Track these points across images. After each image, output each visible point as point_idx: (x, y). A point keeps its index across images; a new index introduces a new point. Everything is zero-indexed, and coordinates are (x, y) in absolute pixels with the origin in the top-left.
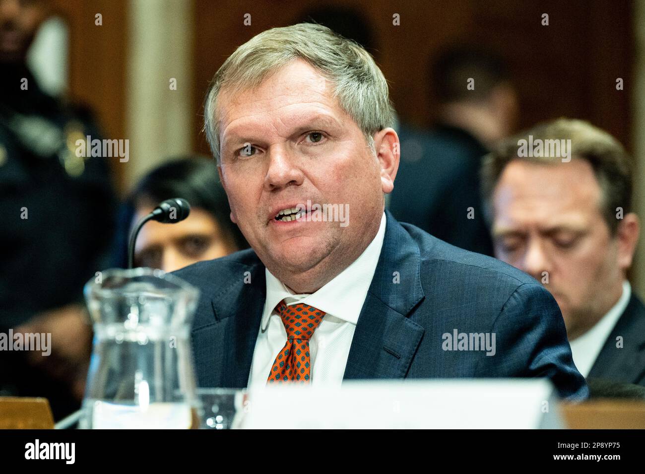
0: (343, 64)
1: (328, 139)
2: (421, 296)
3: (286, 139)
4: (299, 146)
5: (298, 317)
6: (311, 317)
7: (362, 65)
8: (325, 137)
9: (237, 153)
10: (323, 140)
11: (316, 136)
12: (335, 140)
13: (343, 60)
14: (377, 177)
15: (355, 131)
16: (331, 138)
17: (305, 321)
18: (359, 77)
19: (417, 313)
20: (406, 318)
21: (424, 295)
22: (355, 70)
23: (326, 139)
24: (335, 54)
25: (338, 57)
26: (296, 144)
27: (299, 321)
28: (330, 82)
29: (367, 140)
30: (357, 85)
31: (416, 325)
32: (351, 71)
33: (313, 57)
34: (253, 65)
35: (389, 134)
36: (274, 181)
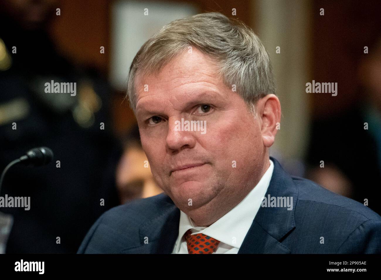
0: (228, 48)
1: (215, 110)
2: (293, 226)
3: (181, 112)
4: (192, 116)
5: (197, 243)
6: (207, 244)
7: (246, 47)
8: (212, 108)
9: (147, 122)
10: (211, 110)
11: (207, 107)
12: (221, 110)
13: (229, 45)
14: (257, 136)
15: (238, 101)
16: (216, 108)
17: (202, 246)
18: (242, 57)
19: (288, 239)
20: (279, 242)
21: (295, 226)
22: (239, 52)
23: (213, 110)
24: (222, 40)
25: (225, 43)
26: (190, 115)
27: (198, 246)
28: (216, 65)
29: (249, 107)
30: (240, 64)
31: (286, 248)
32: (235, 53)
33: (202, 46)
34: (155, 54)
35: (271, 99)
36: (171, 145)
